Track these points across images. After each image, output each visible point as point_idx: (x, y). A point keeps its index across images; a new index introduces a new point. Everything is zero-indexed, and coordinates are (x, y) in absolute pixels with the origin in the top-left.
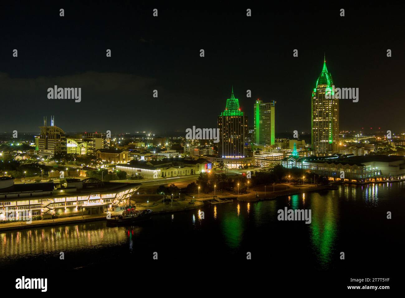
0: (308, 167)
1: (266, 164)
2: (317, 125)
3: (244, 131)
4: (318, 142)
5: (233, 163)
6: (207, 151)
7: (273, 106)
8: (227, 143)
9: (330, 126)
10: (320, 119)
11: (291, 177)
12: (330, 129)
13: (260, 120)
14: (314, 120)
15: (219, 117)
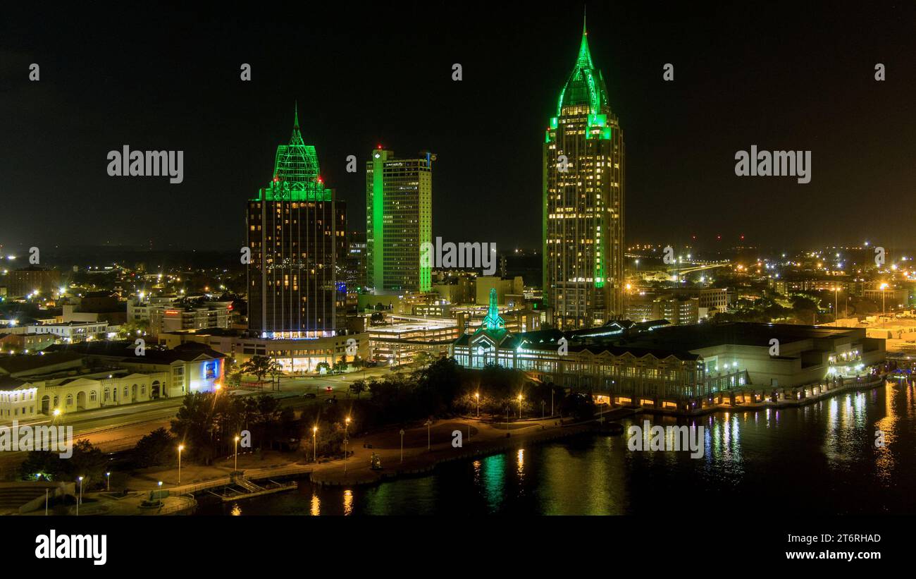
0: (532, 364)
1: (404, 355)
2: (560, 230)
3: (334, 249)
4: (563, 283)
5: (298, 356)
6: (211, 315)
7: (425, 170)
8: (278, 288)
9: (598, 234)
10: (570, 213)
11: (482, 398)
12: (599, 245)
13: (385, 213)
14: (551, 217)
15: (253, 205)
